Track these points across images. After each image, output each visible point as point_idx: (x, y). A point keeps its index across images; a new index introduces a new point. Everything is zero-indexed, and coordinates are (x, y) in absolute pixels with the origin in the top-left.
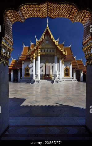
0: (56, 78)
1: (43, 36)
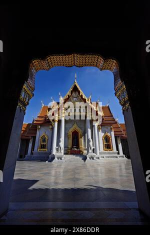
0: (90, 151)
1: (69, 92)
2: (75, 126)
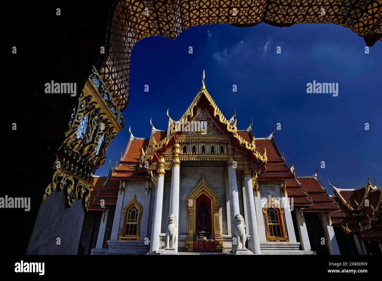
1: (190, 110)
2: (204, 185)
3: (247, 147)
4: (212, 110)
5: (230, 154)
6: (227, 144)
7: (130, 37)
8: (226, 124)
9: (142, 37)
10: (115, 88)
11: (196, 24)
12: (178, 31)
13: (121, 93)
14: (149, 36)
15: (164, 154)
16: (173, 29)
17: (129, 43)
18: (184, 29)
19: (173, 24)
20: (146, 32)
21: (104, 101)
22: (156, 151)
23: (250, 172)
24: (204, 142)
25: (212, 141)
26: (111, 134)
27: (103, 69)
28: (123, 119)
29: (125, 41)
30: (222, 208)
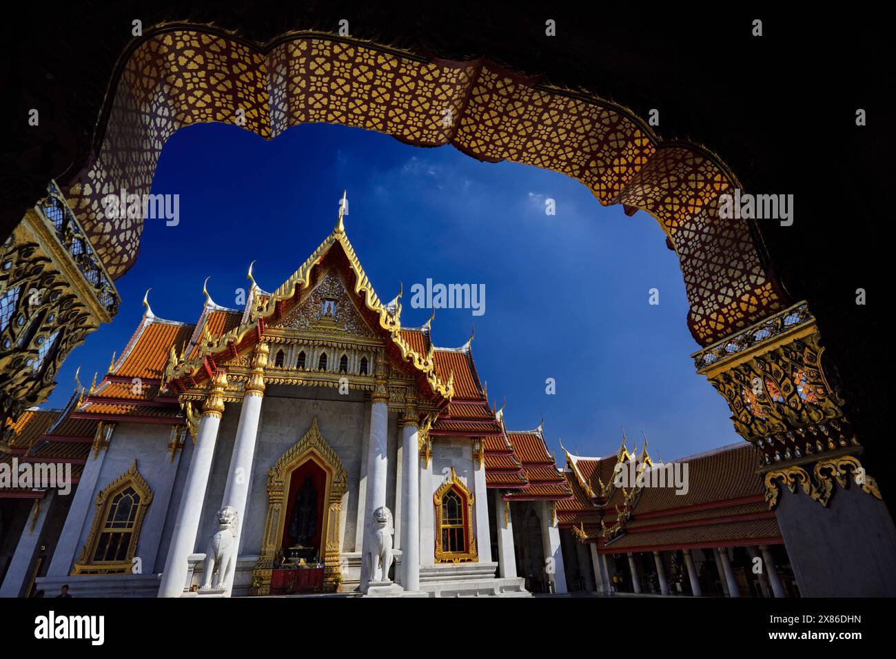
1: (304, 273)
2: (314, 440)
3: (417, 365)
4: (351, 278)
5: (380, 378)
6: (376, 353)
7: (162, 117)
8: (378, 312)
9: (194, 120)
10: (103, 229)
11: (319, 119)
12: (278, 126)
13: (118, 240)
14: (210, 120)
15: (227, 364)
16: (267, 122)
17: (159, 129)
18: (293, 124)
19: (266, 111)
20: (204, 113)
21: (69, 256)
22: (208, 357)
23: (416, 417)
24: (327, 346)
25: (345, 346)
26: (80, 330)
27: (78, 188)
28: (118, 295)
29: (147, 123)
30: (348, 493)
